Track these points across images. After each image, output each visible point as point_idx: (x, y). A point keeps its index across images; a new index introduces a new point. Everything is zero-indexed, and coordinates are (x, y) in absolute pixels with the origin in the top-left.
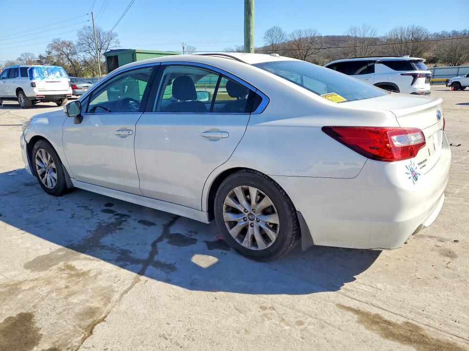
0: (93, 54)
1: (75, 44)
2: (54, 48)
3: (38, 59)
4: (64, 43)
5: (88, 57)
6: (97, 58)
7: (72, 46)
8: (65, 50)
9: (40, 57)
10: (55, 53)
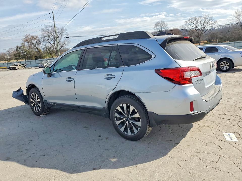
0: (52, 43)
1: (39, 37)
2: (26, 41)
3: (17, 49)
4: (32, 37)
5: (48, 45)
6: (54, 45)
7: (37, 38)
8: (33, 41)
9: (18, 47)
10: (27, 44)
